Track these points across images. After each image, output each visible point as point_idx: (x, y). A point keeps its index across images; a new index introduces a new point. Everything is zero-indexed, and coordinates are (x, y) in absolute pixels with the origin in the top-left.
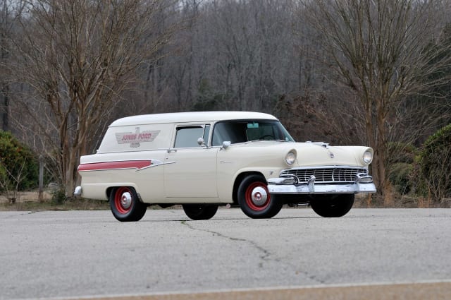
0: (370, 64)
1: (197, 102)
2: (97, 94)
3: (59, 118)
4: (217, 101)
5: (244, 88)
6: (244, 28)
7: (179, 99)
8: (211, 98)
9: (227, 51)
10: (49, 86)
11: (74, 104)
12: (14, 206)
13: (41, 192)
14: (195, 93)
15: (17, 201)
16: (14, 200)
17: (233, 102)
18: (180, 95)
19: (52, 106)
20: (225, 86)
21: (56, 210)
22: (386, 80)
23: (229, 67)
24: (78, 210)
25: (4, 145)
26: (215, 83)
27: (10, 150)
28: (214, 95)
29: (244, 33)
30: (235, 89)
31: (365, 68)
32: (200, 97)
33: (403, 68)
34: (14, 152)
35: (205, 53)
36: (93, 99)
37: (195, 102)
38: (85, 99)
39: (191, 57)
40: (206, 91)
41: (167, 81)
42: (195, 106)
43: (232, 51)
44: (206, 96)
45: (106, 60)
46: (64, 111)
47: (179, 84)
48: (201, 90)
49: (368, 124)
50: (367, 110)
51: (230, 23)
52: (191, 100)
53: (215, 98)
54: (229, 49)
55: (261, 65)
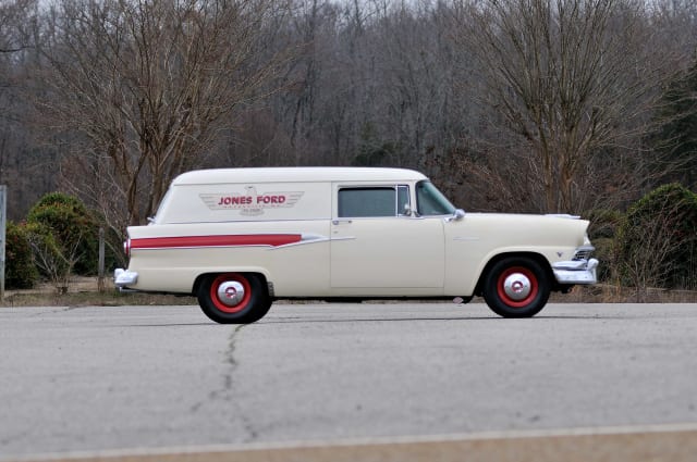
0: (551, 106)
1: (359, 152)
2: (178, 146)
3: (125, 177)
4: (386, 151)
5: (422, 134)
6: (422, 54)
7: (337, 149)
8: (378, 147)
9: (401, 85)
10: (111, 134)
11: (147, 160)
12: (64, 298)
13: (101, 278)
14: (358, 141)
15: (69, 291)
16: (65, 289)
17: (408, 154)
18: (338, 143)
19: (117, 162)
20: (398, 131)
21: (104, 305)
22: (572, 127)
23: (403, 106)
24: (134, 305)
25: (64, 214)
26: (384, 128)
27: (73, 220)
28: (382, 144)
29: (423, 59)
30: (412, 135)
31: (543, 110)
32: (364, 146)
33: (595, 111)
34: (79, 223)
35: (371, 87)
36: (172, 151)
37: (357, 153)
38: (160, 153)
39: (353, 92)
40: (371, 138)
41: (320, 124)
42: (358, 158)
43: (407, 84)
44: (371, 144)
45: (189, 99)
46: (132, 168)
47: (338, 128)
48: (366, 138)
49: (548, 186)
50: (547, 167)
51: (403, 45)
52: (353, 150)
53: (385, 147)
54: (402, 81)
55: (446, 103)
